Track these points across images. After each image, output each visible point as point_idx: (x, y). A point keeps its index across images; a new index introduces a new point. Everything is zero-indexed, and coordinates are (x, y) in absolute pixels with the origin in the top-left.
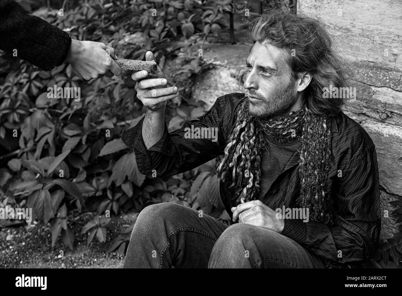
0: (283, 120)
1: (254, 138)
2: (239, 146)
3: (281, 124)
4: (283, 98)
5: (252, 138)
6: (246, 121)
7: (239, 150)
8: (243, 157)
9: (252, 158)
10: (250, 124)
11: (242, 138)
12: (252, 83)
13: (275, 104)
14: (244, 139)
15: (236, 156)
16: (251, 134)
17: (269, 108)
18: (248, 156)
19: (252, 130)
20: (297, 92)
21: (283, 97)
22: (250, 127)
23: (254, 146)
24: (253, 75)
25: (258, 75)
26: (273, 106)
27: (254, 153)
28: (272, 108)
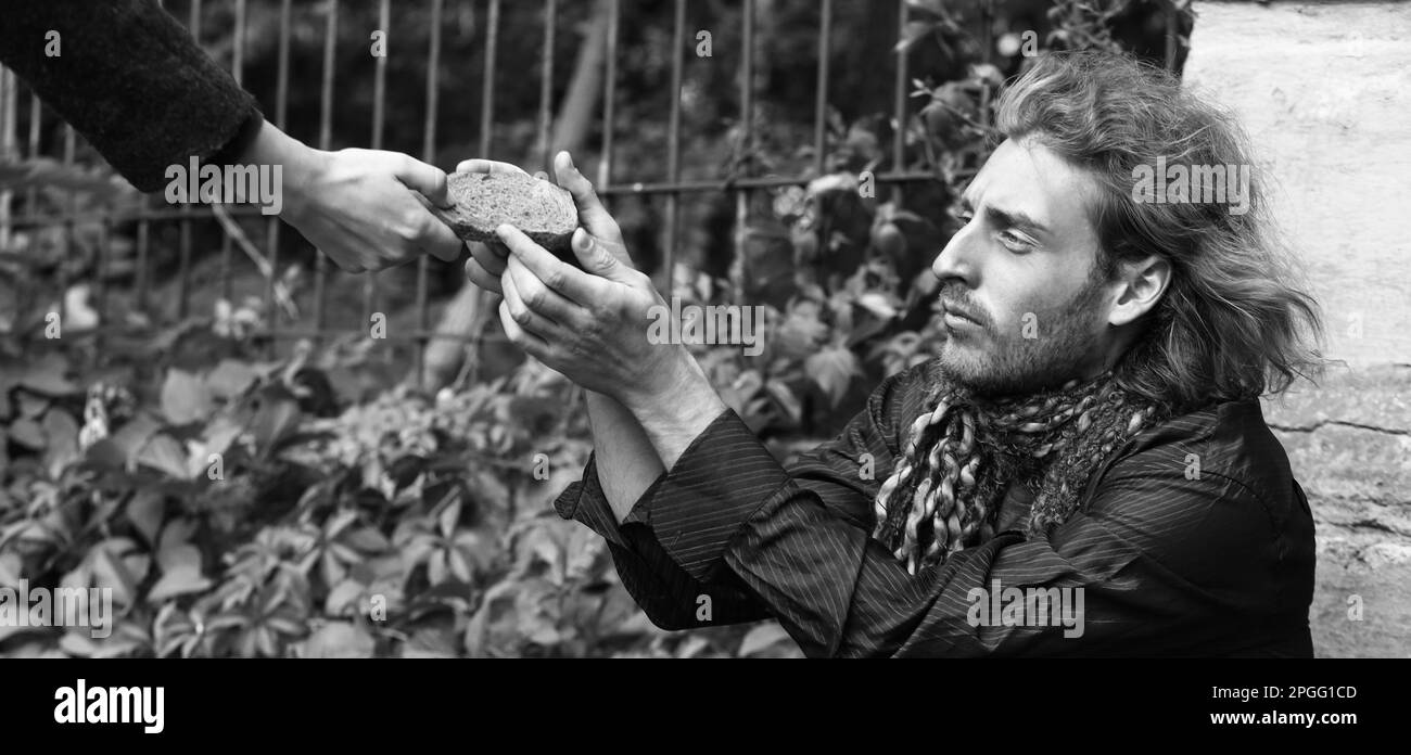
0: (1041, 403)
1: (974, 462)
2: (923, 488)
3: (1033, 419)
4: (1055, 332)
5: (967, 462)
6: (948, 403)
7: (926, 500)
8: (938, 523)
9: (968, 528)
10: (960, 415)
11: (933, 460)
12: (960, 261)
13: (1027, 350)
14: (941, 461)
15: (913, 521)
16: (964, 447)
17: (1005, 359)
18: (954, 523)
19: (967, 435)
20: (1106, 323)
21: (1056, 329)
22: (961, 426)
23: (974, 491)
24: (970, 238)
25: (989, 241)
26: (1019, 356)
27: (975, 511)
28: (1016, 362)
